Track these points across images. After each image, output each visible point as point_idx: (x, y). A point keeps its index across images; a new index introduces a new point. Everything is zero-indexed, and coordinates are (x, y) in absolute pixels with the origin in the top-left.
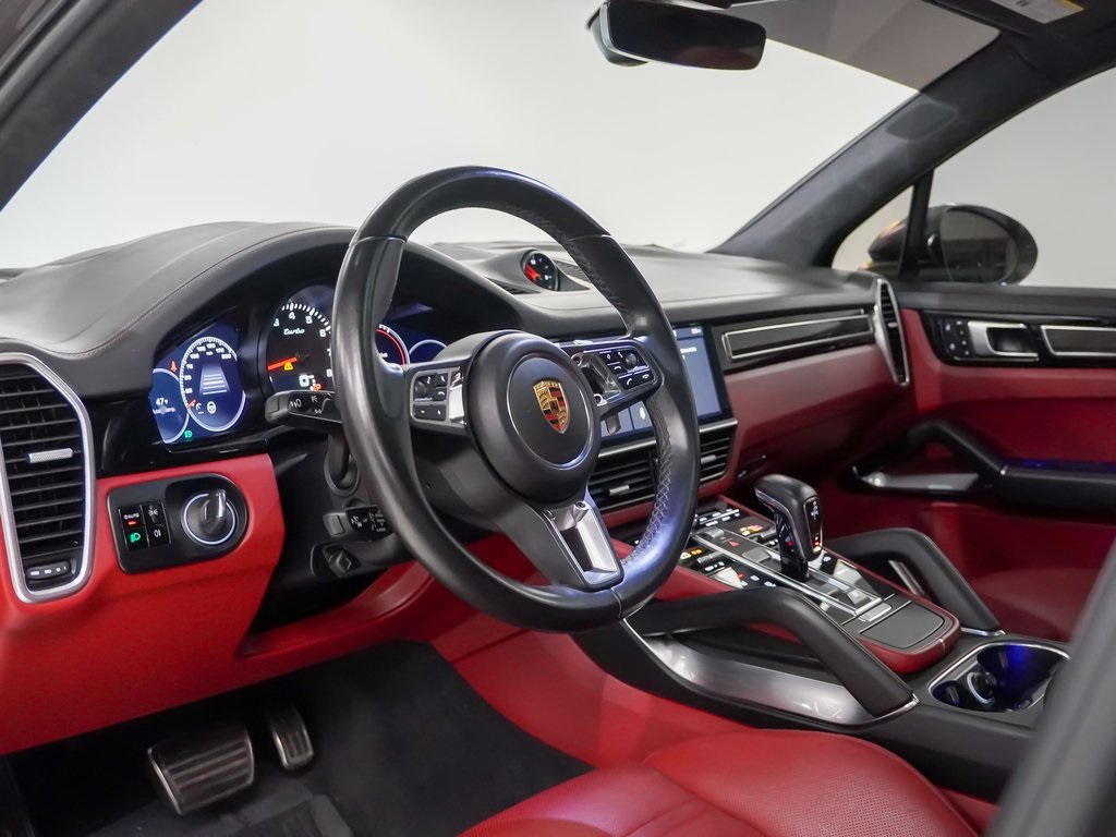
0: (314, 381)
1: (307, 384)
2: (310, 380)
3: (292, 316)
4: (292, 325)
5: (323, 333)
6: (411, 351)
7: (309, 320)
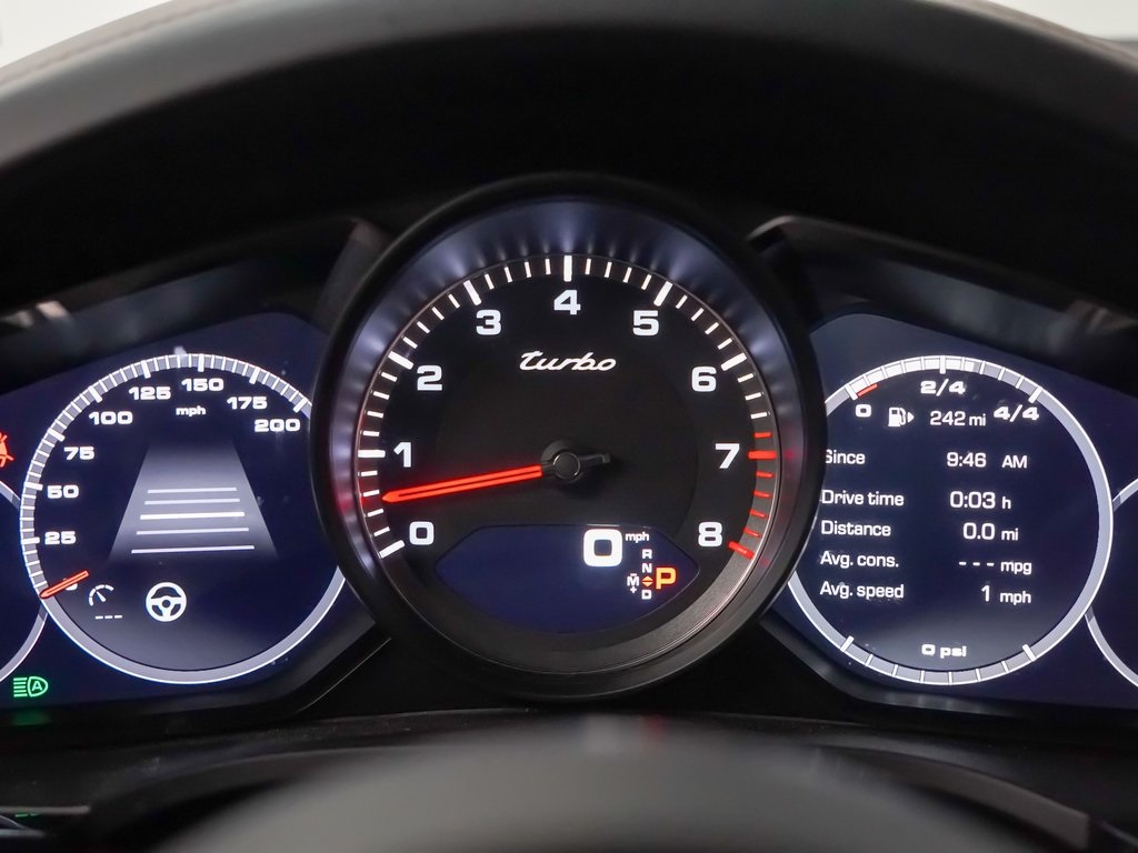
0: (647, 553)
1: (614, 559)
2: (632, 550)
3: (568, 302)
4: (562, 335)
5: (702, 380)
6: (1125, 493)
7: (646, 323)
